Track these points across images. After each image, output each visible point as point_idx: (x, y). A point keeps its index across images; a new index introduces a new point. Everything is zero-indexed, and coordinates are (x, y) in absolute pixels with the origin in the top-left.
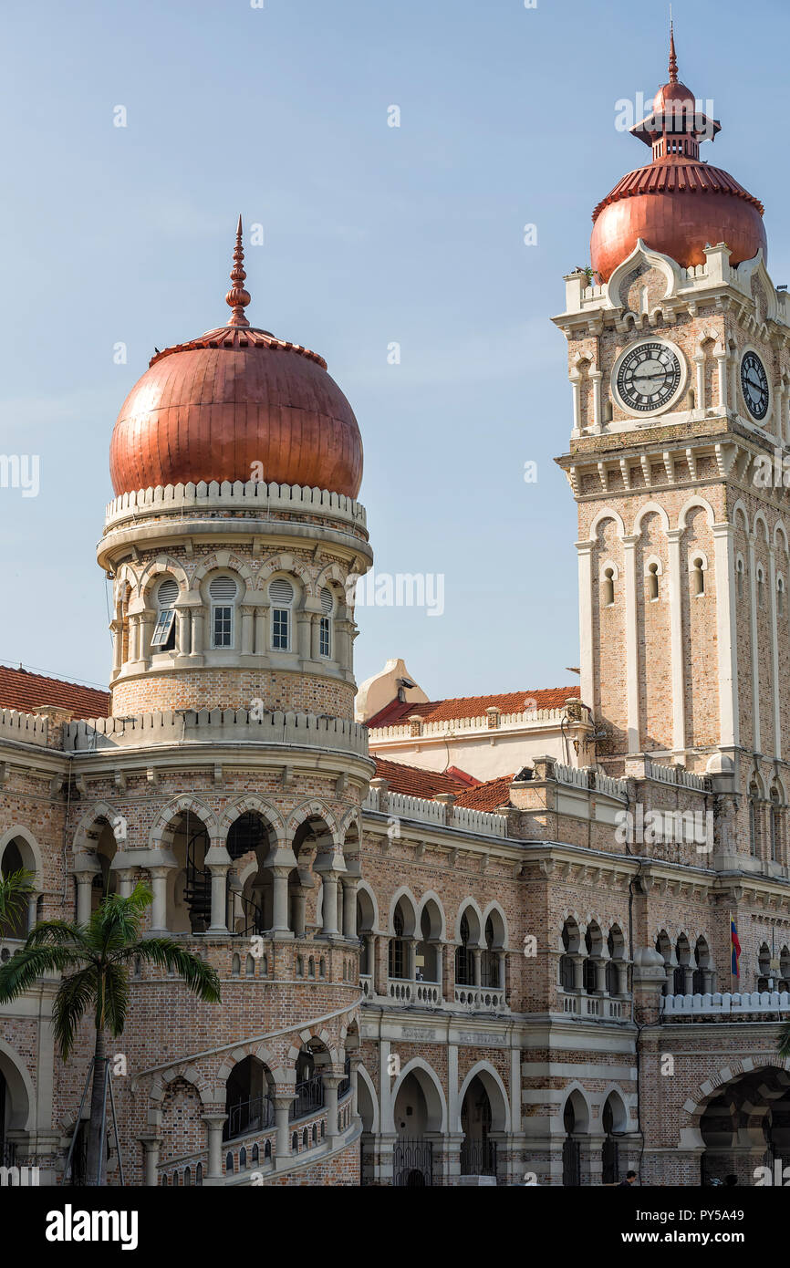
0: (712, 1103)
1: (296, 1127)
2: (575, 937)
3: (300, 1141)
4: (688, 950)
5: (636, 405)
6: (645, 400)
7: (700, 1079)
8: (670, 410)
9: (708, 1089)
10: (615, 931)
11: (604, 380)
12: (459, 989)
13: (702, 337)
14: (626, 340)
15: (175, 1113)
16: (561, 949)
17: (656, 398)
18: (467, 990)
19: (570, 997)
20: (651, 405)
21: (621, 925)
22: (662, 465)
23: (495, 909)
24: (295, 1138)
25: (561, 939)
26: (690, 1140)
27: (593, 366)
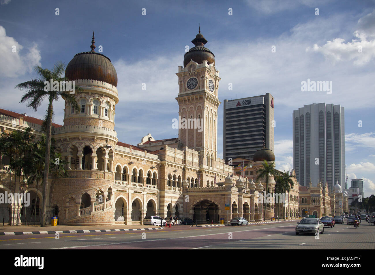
0: (196, 206)
1: (96, 207)
2: (171, 177)
3: (97, 209)
4: (194, 181)
5: (190, 89)
6: (191, 88)
7: (194, 201)
8: (195, 89)
9: (195, 203)
10: (179, 177)
11: (184, 84)
12: (147, 185)
13: (201, 76)
14: (188, 78)
15: (71, 203)
16: (168, 179)
17: (193, 87)
18: (149, 185)
19: (170, 187)
20: (192, 89)
21: (180, 176)
22: (194, 99)
23: (155, 172)
24: (95, 209)
25: (168, 177)
26: (191, 211)
27: (183, 82)
